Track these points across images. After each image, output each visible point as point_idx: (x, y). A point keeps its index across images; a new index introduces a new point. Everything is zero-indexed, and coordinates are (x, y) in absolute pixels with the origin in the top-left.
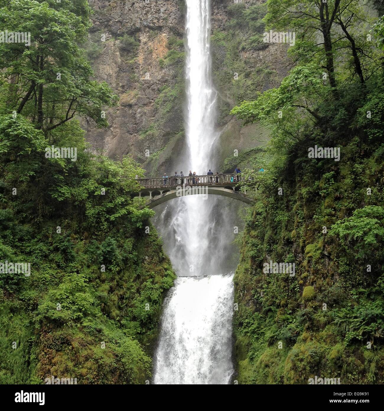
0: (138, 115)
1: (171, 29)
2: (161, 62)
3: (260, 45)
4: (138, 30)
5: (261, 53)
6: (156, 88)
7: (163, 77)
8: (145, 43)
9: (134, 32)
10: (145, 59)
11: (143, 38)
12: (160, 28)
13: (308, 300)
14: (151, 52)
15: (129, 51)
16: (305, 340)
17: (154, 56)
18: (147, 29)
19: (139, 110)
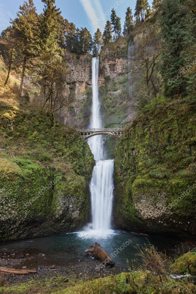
0: (75, 111)
1: (86, 82)
2: (83, 94)
3: (115, 90)
4: (75, 82)
5: (115, 92)
6: (81, 102)
7: (84, 98)
8: (78, 87)
9: (74, 83)
10: (78, 92)
11: (77, 85)
12: (82, 82)
13: (140, 166)
14: (80, 89)
15: (72, 89)
16: (139, 178)
17: (81, 91)
18: (78, 82)
19: (76, 109)
